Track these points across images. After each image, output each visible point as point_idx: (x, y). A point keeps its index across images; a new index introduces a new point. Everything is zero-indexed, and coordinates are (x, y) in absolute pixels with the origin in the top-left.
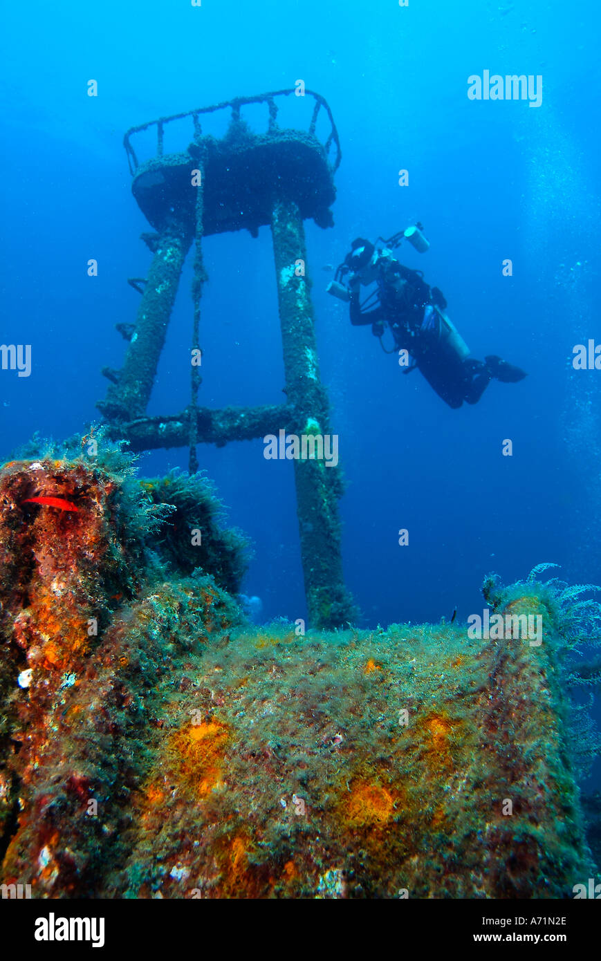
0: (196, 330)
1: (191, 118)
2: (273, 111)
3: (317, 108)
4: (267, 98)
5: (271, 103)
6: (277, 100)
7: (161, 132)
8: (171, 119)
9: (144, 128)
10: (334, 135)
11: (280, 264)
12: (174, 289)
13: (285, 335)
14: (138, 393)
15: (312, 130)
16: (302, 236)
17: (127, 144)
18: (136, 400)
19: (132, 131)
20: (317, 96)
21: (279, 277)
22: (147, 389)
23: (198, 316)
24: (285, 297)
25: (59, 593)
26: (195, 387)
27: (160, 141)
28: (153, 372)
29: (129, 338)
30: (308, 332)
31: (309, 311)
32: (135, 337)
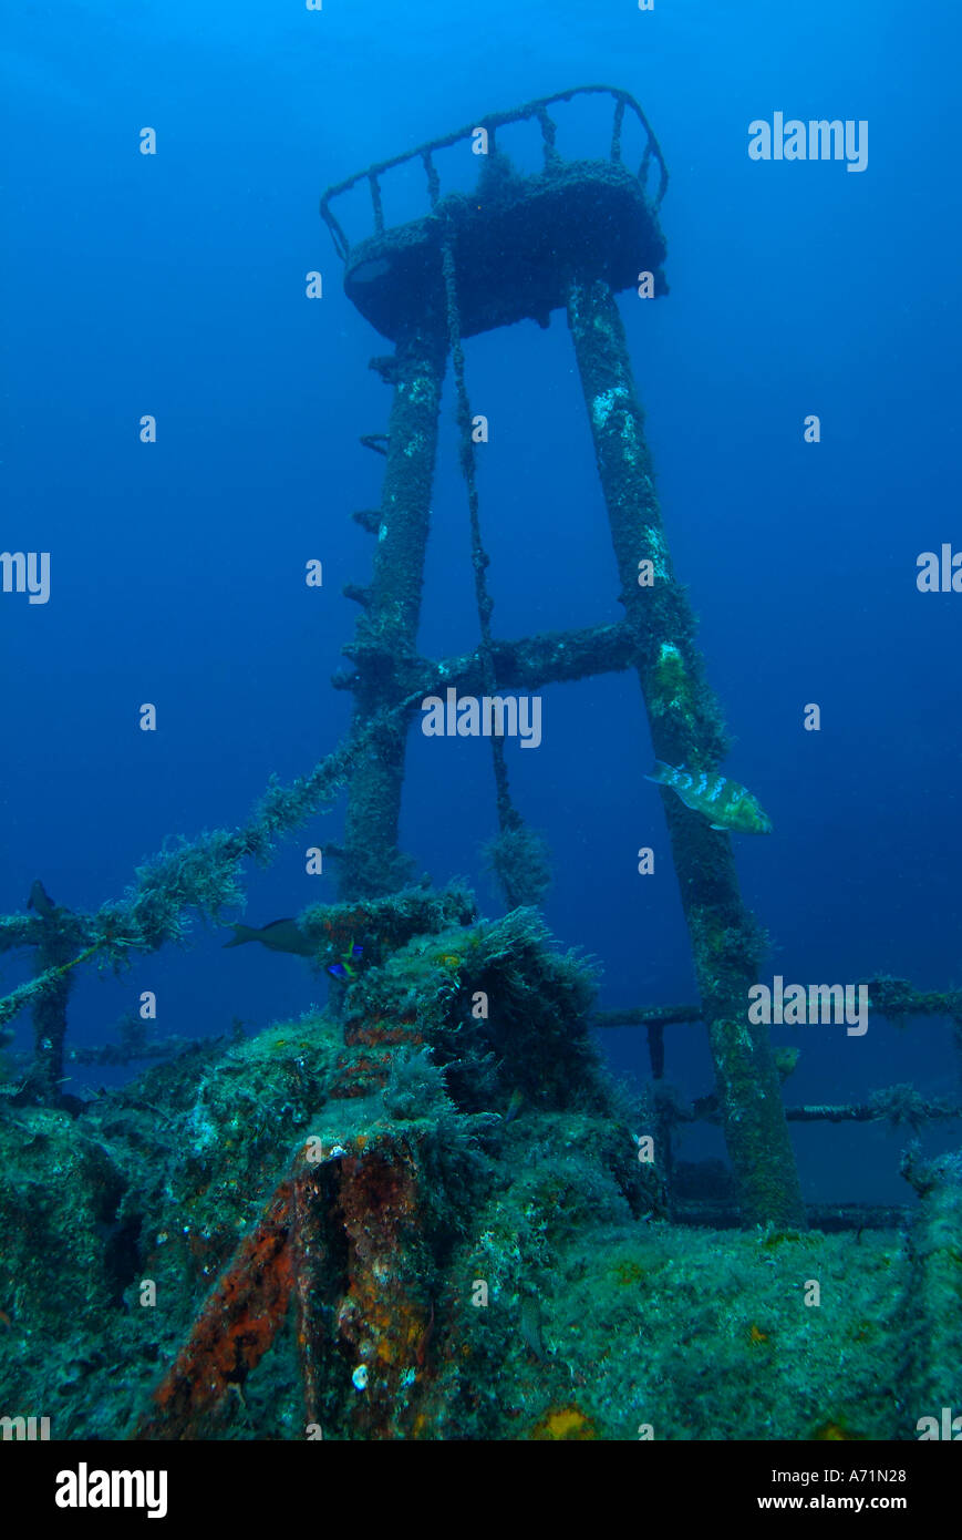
0: (475, 525)
1: (419, 161)
2: (549, 131)
3: (619, 112)
4: (536, 110)
5: (543, 119)
6: (552, 111)
7: (376, 191)
8: (391, 164)
9: (348, 185)
10: (653, 148)
11: (591, 390)
12: (432, 445)
13: (614, 511)
14: (401, 621)
15: (616, 155)
16: (620, 336)
17: (325, 212)
18: (399, 633)
19: (331, 193)
20: (616, 93)
21: (591, 413)
22: (413, 613)
23: (474, 502)
24: (606, 443)
25: (383, 1279)
26: (485, 618)
27: (377, 203)
28: (418, 583)
29: (376, 531)
30: (646, 500)
31: (645, 464)
32: (384, 532)
